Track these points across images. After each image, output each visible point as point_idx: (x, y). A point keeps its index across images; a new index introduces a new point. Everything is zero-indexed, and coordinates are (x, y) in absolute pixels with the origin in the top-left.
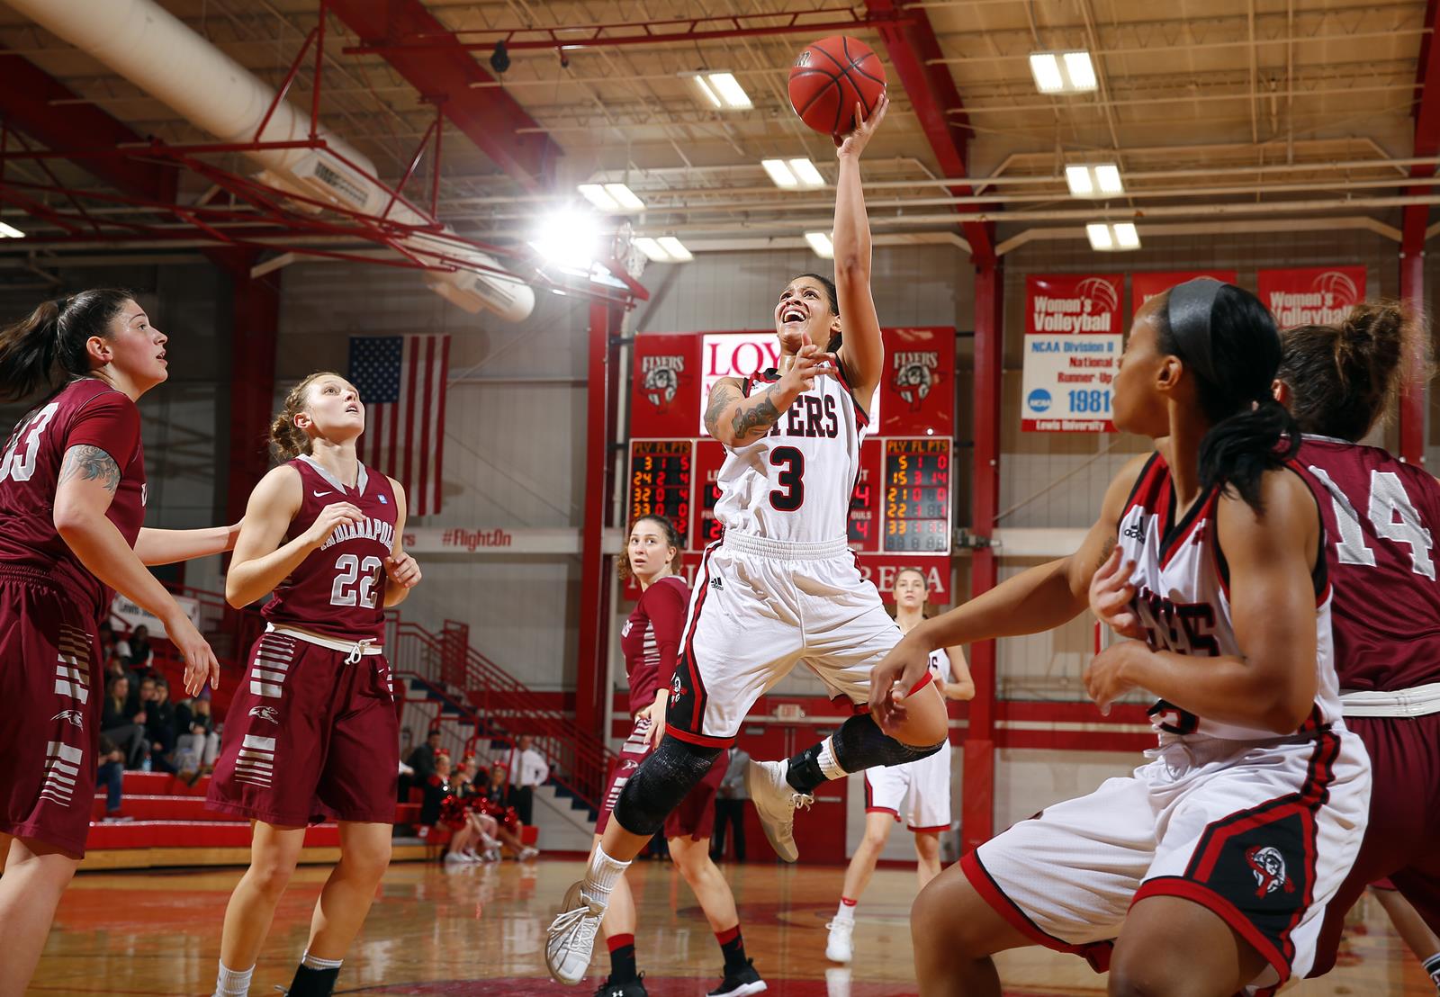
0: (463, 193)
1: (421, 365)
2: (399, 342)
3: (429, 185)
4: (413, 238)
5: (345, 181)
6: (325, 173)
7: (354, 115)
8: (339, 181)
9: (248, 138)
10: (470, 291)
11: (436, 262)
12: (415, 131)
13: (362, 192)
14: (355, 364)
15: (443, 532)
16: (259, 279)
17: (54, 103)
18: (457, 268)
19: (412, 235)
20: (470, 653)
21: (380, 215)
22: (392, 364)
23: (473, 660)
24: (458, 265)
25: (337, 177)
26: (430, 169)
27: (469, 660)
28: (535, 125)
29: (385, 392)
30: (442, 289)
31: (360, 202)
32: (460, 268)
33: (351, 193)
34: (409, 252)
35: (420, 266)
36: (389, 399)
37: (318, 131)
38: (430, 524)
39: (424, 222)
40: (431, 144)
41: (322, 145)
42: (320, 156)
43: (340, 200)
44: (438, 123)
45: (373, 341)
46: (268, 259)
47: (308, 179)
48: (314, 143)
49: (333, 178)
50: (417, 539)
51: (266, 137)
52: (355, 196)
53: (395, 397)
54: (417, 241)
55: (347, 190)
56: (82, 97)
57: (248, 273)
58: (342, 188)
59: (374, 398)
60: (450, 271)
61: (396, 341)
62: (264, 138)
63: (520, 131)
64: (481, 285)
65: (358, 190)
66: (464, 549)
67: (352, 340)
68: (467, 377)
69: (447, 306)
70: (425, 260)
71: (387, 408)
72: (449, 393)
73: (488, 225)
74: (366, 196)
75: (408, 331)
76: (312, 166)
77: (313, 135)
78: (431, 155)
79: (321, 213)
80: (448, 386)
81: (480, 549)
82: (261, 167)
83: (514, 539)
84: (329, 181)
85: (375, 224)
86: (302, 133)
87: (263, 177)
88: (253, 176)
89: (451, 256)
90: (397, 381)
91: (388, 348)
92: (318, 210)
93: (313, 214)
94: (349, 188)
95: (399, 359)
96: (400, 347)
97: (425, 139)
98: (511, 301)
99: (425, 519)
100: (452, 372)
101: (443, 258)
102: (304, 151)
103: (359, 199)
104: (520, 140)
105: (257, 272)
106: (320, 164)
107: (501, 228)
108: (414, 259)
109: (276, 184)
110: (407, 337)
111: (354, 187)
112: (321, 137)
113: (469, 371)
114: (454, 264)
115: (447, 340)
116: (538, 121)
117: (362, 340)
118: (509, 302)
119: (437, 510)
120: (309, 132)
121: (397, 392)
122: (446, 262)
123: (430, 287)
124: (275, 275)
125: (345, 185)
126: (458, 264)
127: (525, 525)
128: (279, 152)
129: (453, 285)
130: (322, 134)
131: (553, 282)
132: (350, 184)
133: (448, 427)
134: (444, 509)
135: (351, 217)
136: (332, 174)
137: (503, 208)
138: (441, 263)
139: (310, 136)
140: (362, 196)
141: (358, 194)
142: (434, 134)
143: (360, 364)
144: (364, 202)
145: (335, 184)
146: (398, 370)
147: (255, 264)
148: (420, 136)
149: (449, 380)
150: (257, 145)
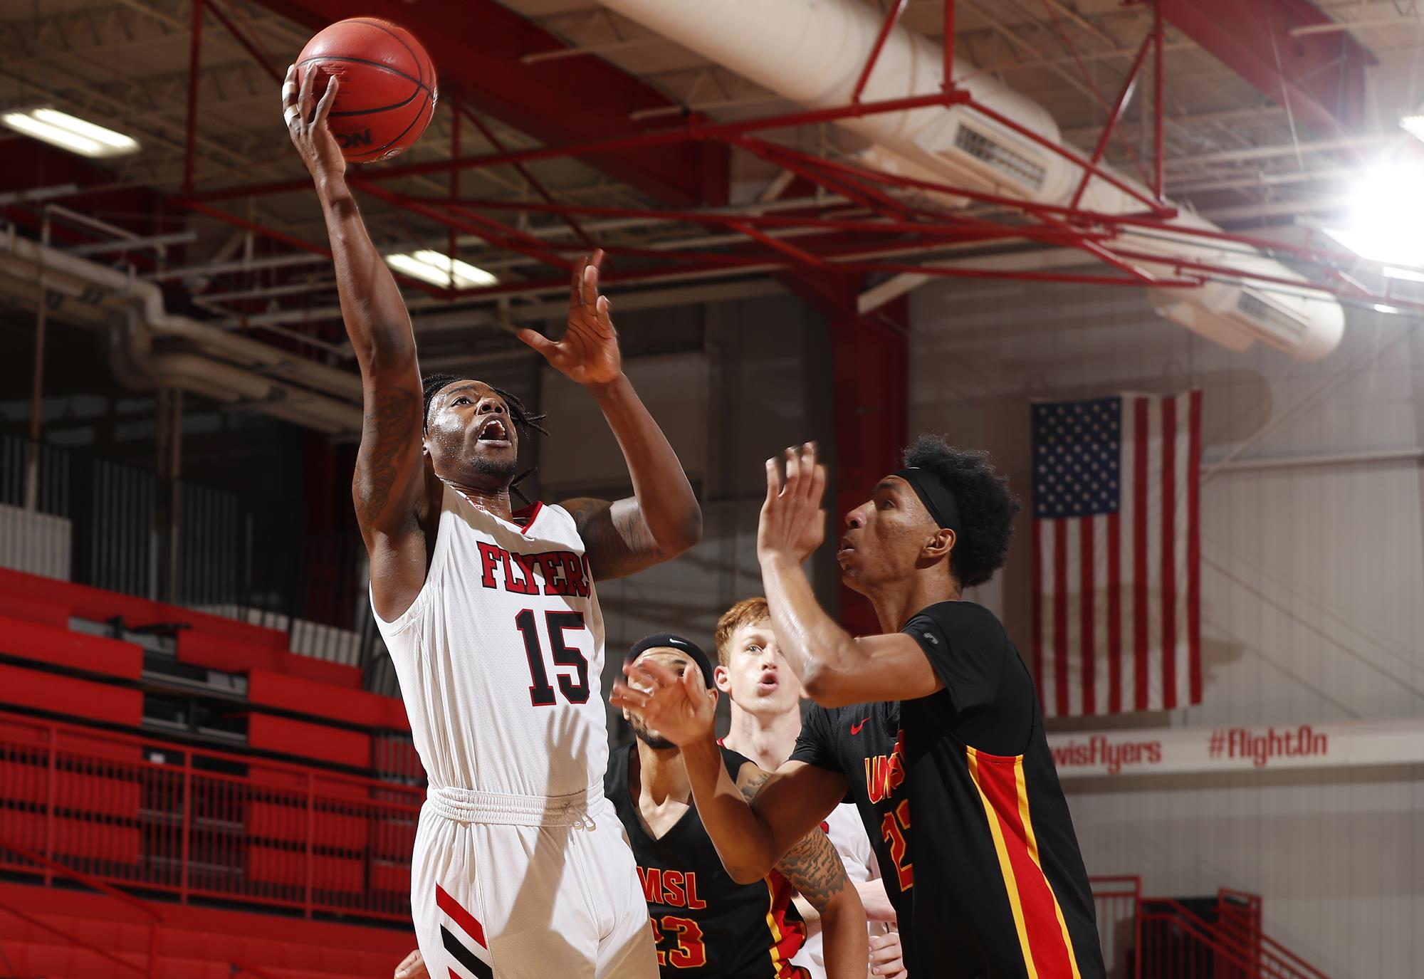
0: (1208, 143)
1: (1155, 444)
2: (1114, 406)
3: (1149, 133)
4: (1126, 237)
5: (1005, 150)
6: (972, 141)
7: (1013, 28)
8: (996, 152)
9: (842, 99)
10: (1231, 316)
11: (1167, 272)
12: (1119, 45)
13: (1034, 166)
14: (1043, 450)
15: (1210, 735)
16: (873, 314)
17: (529, 59)
18: (1203, 280)
19: (1123, 232)
20: (1266, 946)
21: (1066, 204)
22: (1104, 446)
23: (1271, 957)
24: (1205, 274)
25: (993, 145)
26: (1148, 106)
27: (1265, 960)
28: (1323, 19)
29: (1095, 495)
30: (1182, 313)
31: (1033, 183)
32: (1209, 279)
33: (1018, 170)
34: (1120, 260)
35: (1141, 281)
36: (1104, 508)
37: (956, 75)
38: (1185, 723)
39: (1142, 208)
40: (1148, 67)
41: (964, 98)
42: (960, 115)
43: (999, 184)
44: (1156, 35)
45: (1069, 408)
46: (884, 280)
47: (945, 154)
48: (950, 96)
49: (986, 148)
50: (1165, 751)
51: (871, 94)
52: (1024, 173)
53: (1113, 504)
54: (1134, 240)
55: (1009, 165)
56: (573, 45)
57: (854, 305)
58: (1002, 162)
59: (1077, 507)
60: (1190, 285)
61: (1109, 407)
62: (868, 97)
63: (1297, 32)
64: (1251, 304)
65: (1028, 162)
66: (1244, 763)
67: (1035, 408)
68: (1235, 459)
69: (1191, 340)
70: (1147, 271)
71: (1101, 523)
72: (1206, 492)
73: (1255, 196)
74: (1043, 170)
75: (1130, 386)
76: (950, 132)
77: (948, 84)
78: (1149, 83)
79: (970, 207)
80: (1202, 479)
81: (1275, 762)
82: (866, 142)
83: (1332, 743)
84: (979, 154)
85: (1060, 218)
86: (930, 83)
87: (871, 157)
88: (853, 157)
89: (1193, 261)
90: (1116, 475)
91: (1096, 418)
92: (963, 202)
93: (956, 209)
94: (1015, 161)
95: (1116, 436)
96: (1117, 416)
97: (1140, 58)
98: (1303, 326)
99: (1175, 714)
100: (1209, 452)
101: (1179, 263)
102: (937, 110)
103: (1031, 177)
104: (1298, 49)
105: (868, 302)
106: (963, 128)
107: (1277, 200)
108: (1131, 271)
109: (892, 166)
110: (1129, 398)
111: (1021, 158)
112: (961, 86)
113: (1238, 448)
114: (1198, 272)
115: (1196, 399)
116: (1328, 12)
117: (1052, 408)
118: (1299, 328)
119: (1196, 696)
120: (940, 79)
121: (1115, 495)
122: (1185, 270)
123: (1161, 312)
124: (899, 306)
125: (1005, 156)
126: (1205, 272)
127: (1352, 716)
128: (893, 118)
129: (1199, 306)
130: (962, 79)
131: (1370, 292)
132: (1013, 154)
133: (1207, 549)
134: (1208, 693)
135: (1020, 210)
136: (983, 140)
137: (1279, 164)
138: (1178, 273)
139: (943, 86)
140: (1036, 173)
141: (1028, 169)
142: (1151, 50)
143: (1051, 450)
144: (1039, 180)
145: (988, 157)
146: (1116, 456)
147: (865, 288)
148: (1130, 54)
149: (1203, 466)
150: (858, 109)
